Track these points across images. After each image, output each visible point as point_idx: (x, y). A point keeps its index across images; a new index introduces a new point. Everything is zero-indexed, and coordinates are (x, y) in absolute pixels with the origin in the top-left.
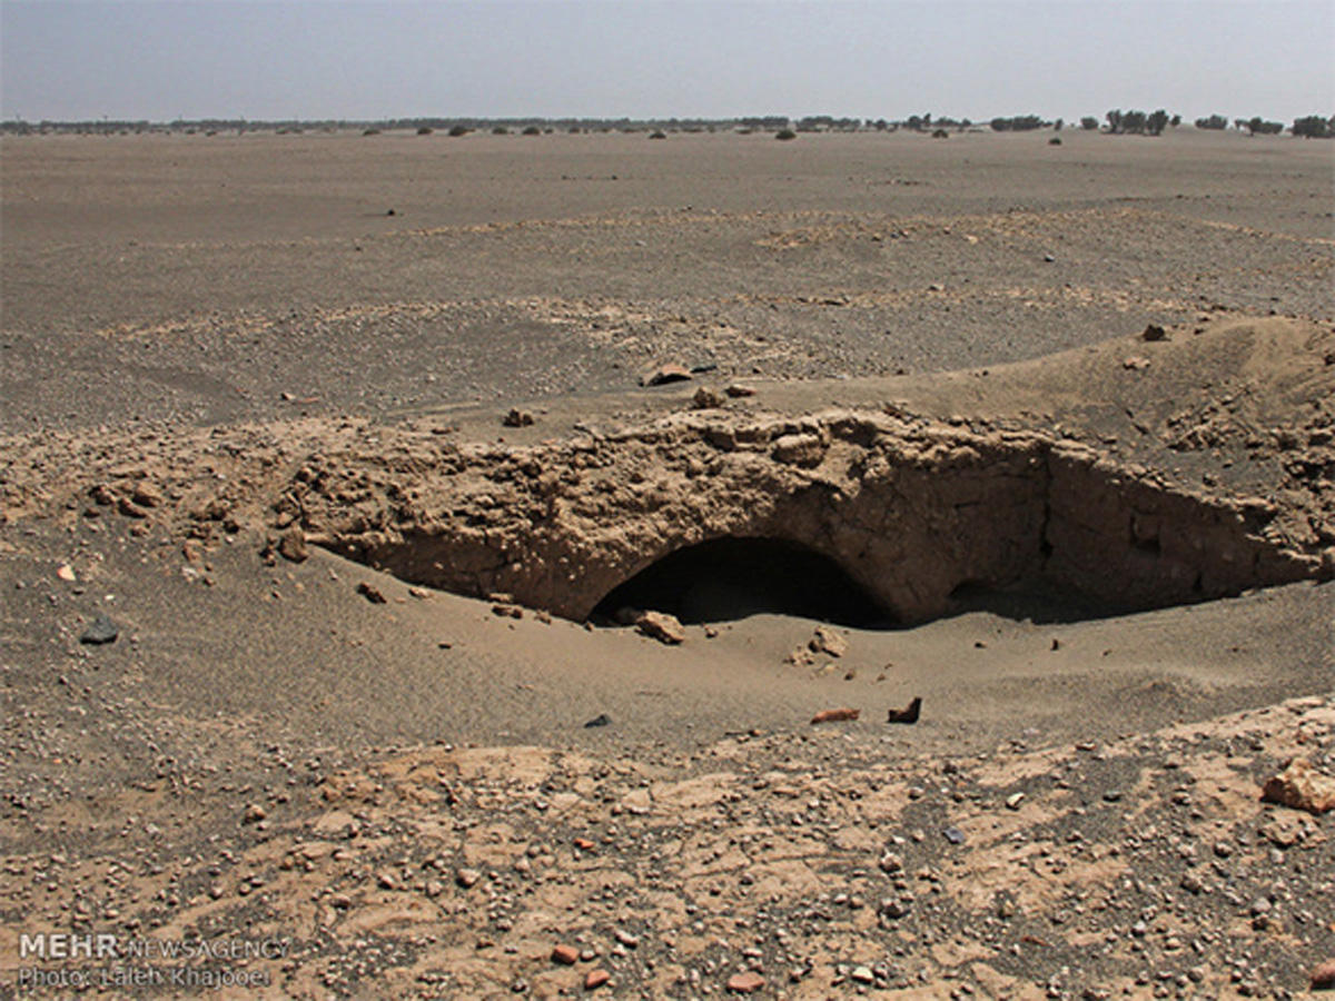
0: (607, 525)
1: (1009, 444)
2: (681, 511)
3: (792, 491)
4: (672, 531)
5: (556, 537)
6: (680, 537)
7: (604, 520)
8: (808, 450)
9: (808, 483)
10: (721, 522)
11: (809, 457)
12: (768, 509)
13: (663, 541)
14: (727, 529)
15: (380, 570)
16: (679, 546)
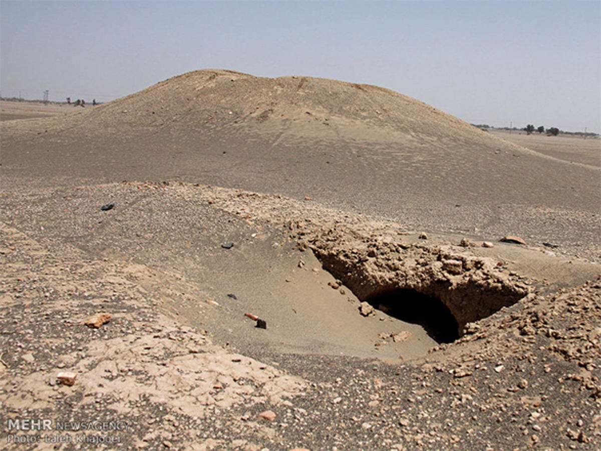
0: (380, 271)
1: (517, 288)
2: (402, 275)
3: (436, 280)
4: (395, 280)
5: (362, 268)
6: (397, 283)
7: (381, 269)
8: (453, 267)
9: (445, 279)
10: (411, 283)
11: (452, 270)
12: (427, 284)
13: (391, 282)
14: (412, 286)
15: (320, 261)
16: (397, 286)
